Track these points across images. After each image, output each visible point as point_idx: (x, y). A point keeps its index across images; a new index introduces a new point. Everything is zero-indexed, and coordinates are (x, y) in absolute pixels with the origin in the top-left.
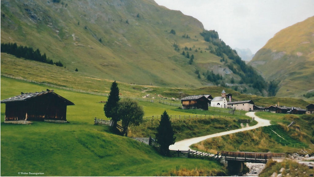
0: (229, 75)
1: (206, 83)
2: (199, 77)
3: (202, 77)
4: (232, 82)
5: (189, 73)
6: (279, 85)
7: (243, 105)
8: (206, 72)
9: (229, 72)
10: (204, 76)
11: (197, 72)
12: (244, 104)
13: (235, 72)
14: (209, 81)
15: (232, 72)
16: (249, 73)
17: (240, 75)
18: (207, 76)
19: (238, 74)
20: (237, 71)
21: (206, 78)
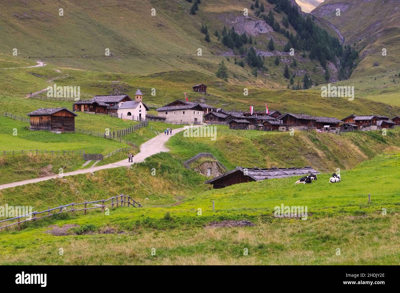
0: (266, 34)
1: (219, 51)
2: (207, 40)
3: (214, 39)
4: (271, 48)
5: (190, 33)
6: (361, 54)
7: (184, 113)
8: (222, 29)
9: (266, 29)
10: (217, 38)
11: (204, 31)
12: (186, 112)
13: (277, 29)
14: (226, 47)
15: (271, 29)
16: (304, 32)
17: (287, 35)
18: (222, 37)
19: (283, 32)
20: (282, 27)
21: (220, 42)
